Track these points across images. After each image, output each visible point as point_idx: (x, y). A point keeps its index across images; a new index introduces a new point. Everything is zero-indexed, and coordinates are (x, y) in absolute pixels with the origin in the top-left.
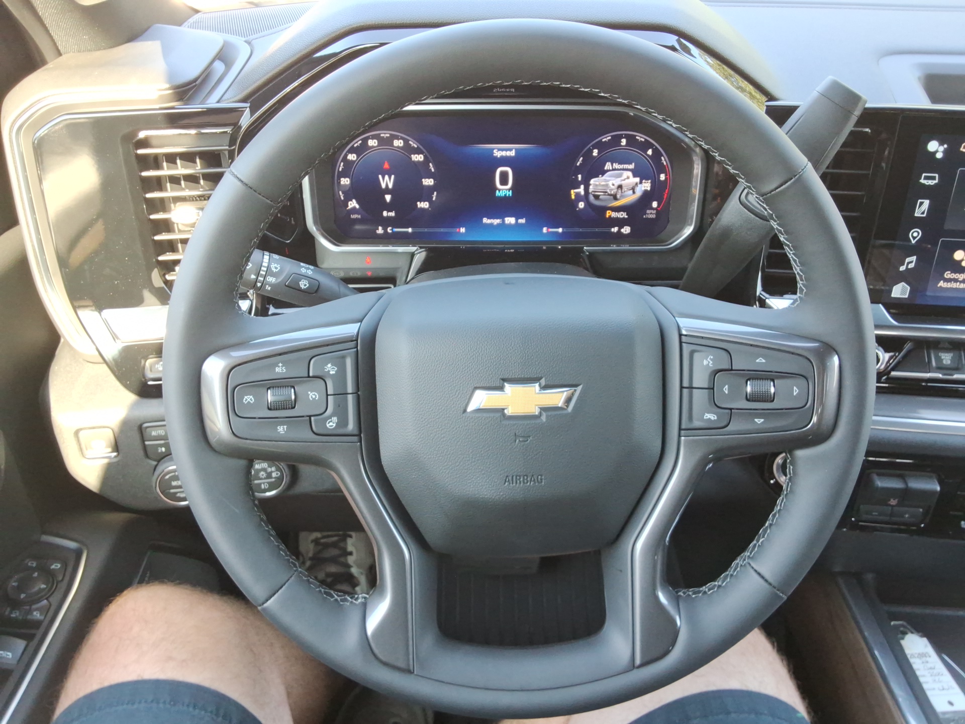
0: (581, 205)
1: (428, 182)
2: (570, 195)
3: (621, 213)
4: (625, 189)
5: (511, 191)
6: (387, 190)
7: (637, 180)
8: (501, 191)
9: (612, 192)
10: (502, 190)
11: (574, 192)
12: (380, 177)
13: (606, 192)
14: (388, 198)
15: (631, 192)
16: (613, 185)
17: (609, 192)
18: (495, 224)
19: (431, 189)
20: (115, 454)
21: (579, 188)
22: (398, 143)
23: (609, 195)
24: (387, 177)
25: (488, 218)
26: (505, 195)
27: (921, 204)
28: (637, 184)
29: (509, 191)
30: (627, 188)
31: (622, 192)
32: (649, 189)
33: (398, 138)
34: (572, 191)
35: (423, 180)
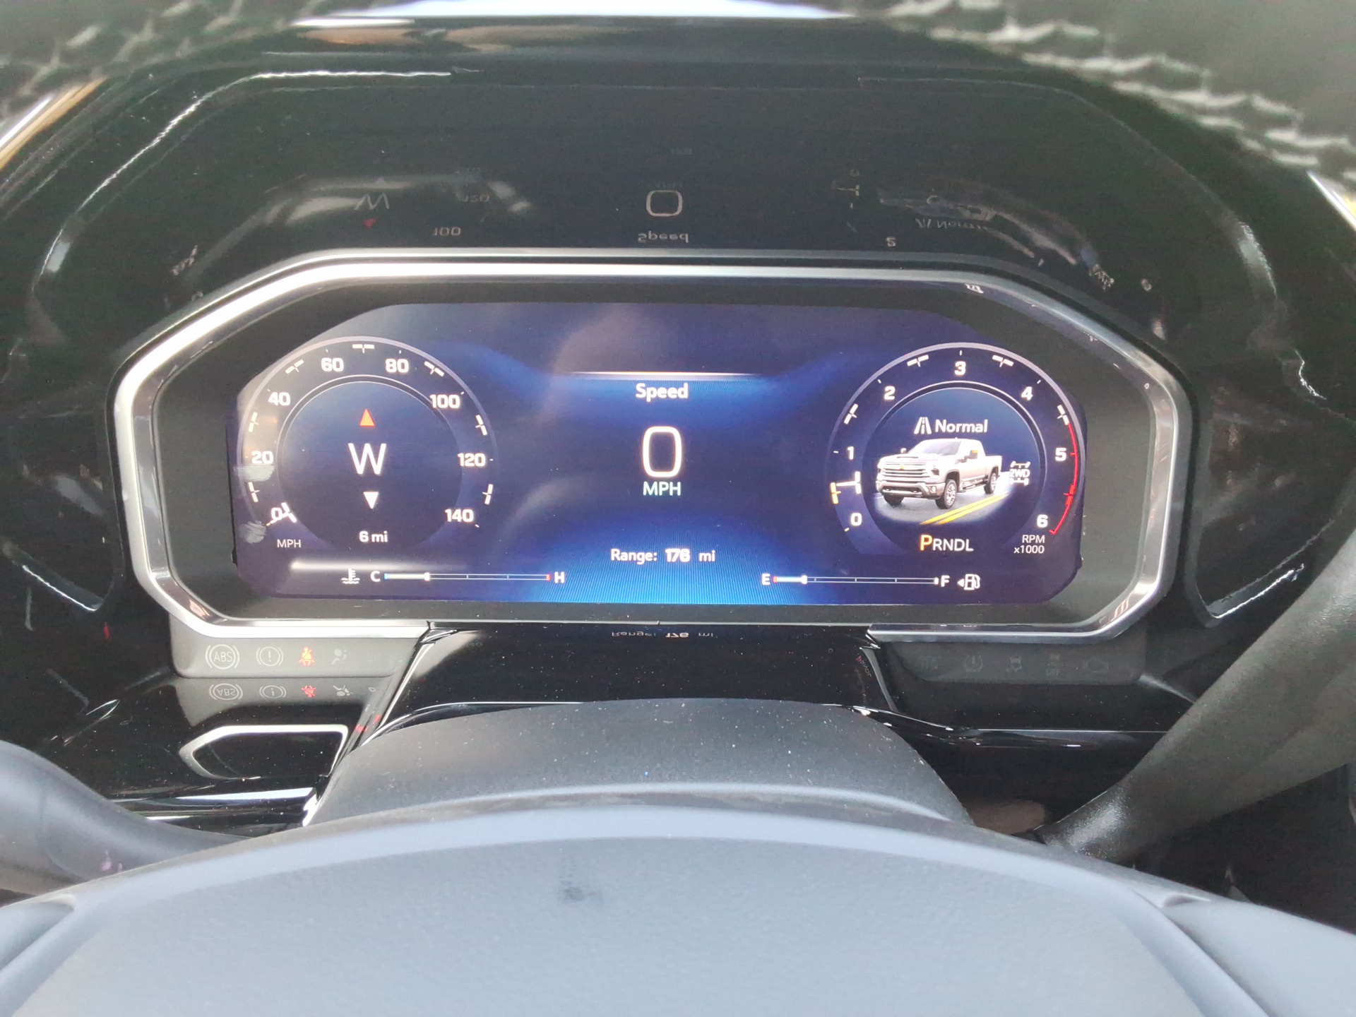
0: (856, 519)
1: (472, 460)
2: (828, 495)
3: (958, 540)
4: (964, 482)
5: (679, 484)
6: (369, 480)
7: (997, 460)
8: (655, 484)
9: (934, 491)
10: (659, 480)
11: (838, 489)
12: (351, 446)
13: (918, 489)
14: (372, 498)
15: (981, 490)
16: (936, 472)
17: (927, 490)
18: (641, 563)
19: (480, 478)
21: (849, 477)
22: (396, 366)
24: (368, 448)
25: (624, 548)
26: (666, 493)
28: (995, 470)
29: (675, 485)
30: (972, 481)
31: (958, 490)
32: (1026, 482)
33: (395, 353)
34: (833, 486)
35: (461, 455)
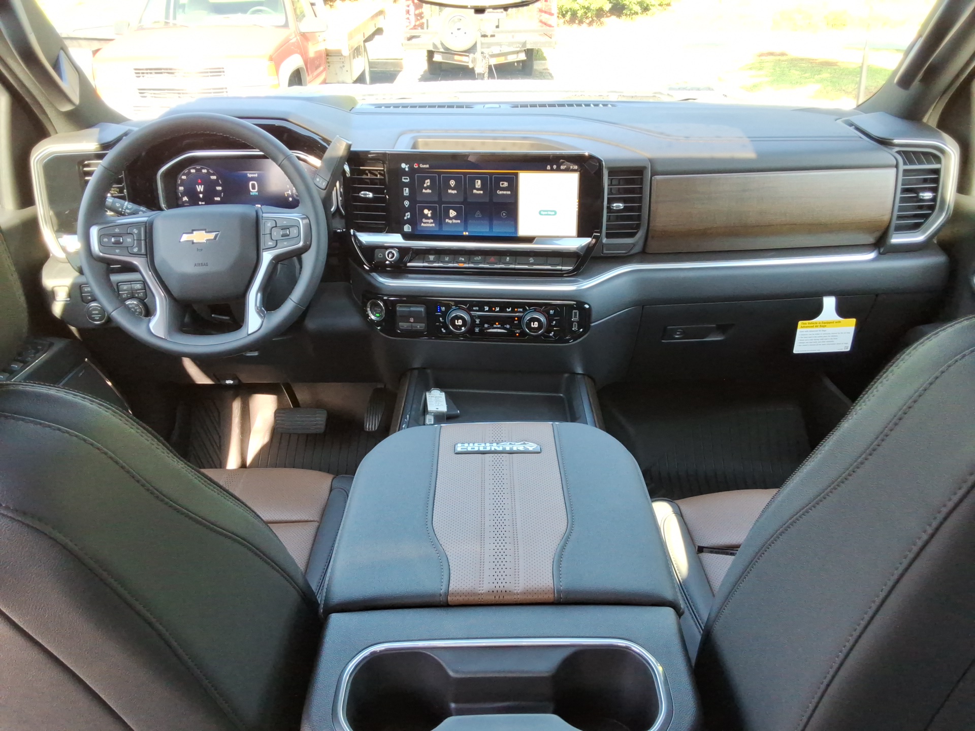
1: (219, 188)
5: (257, 192)
6: (201, 192)
8: (253, 193)
12: (197, 186)
14: (201, 196)
19: (220, 192)
20: (69, 299)
21: (288, 191)
22: (204, 171)
24: (200, 186)
26: (255, 194)
27: (405, 190)
33: (204, 169)
35: (217, 187)
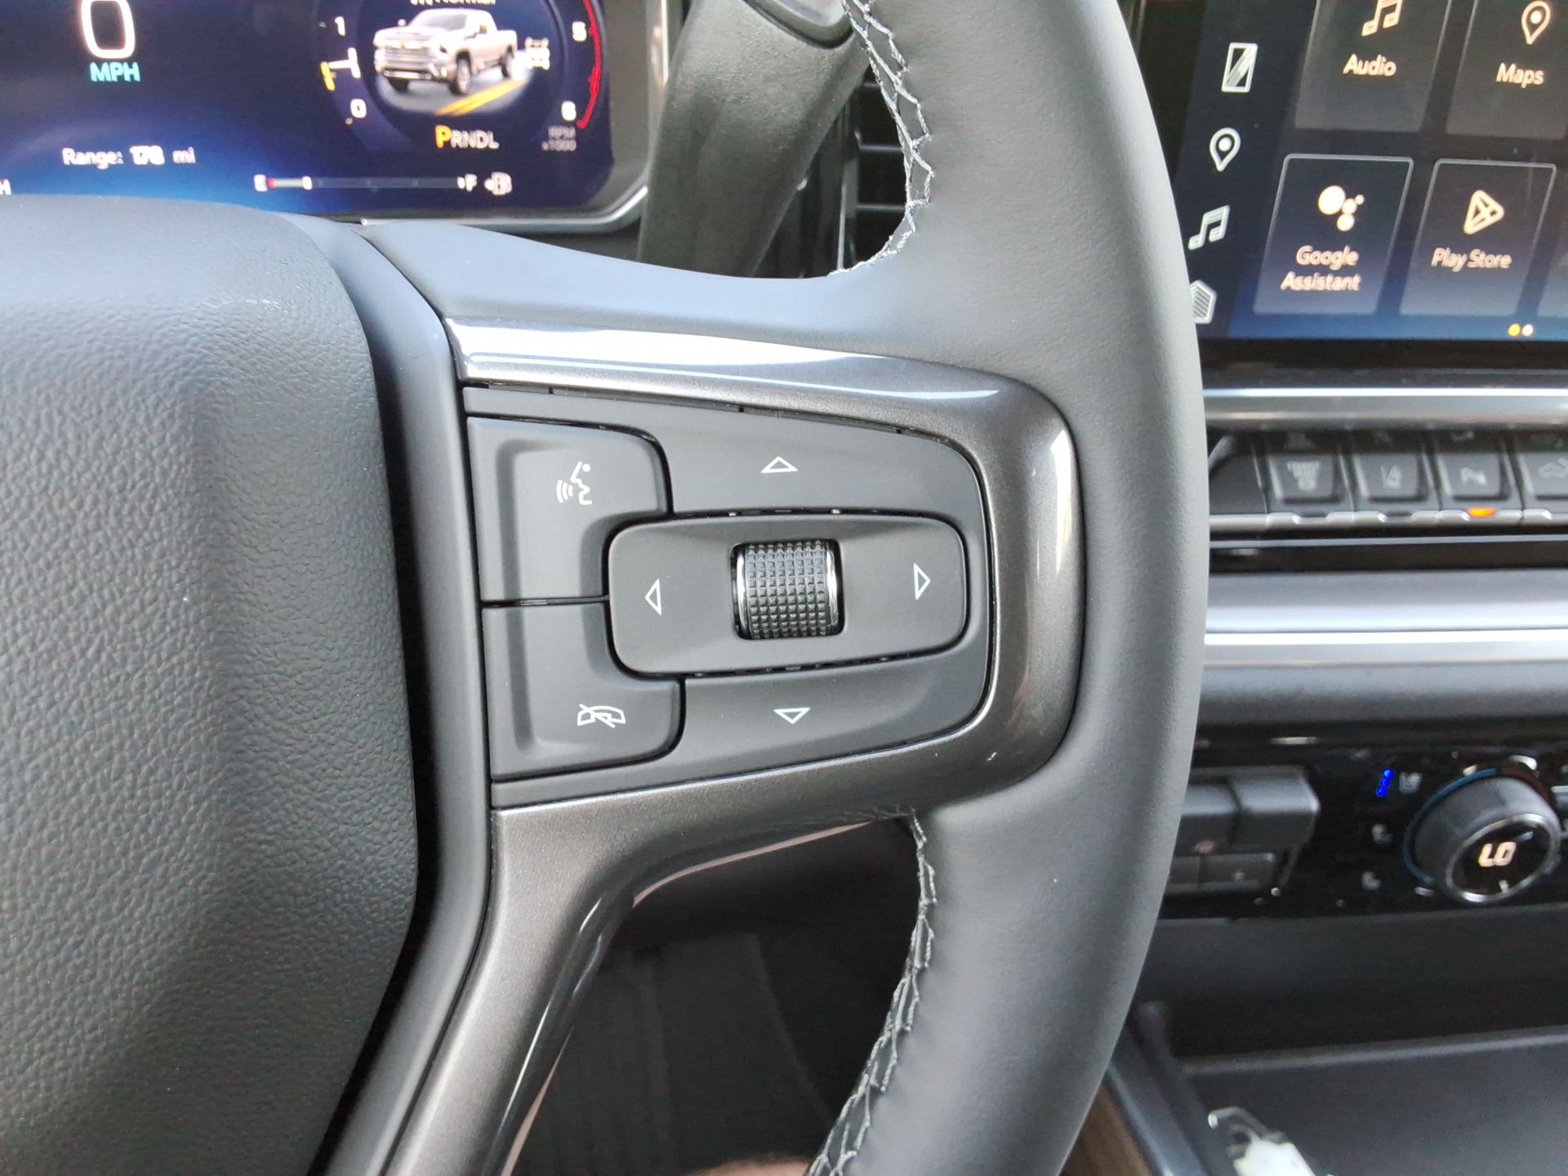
0: (358, 108)
2: (321, 79)
3: (480, 134)
4: (478, 63)
5: (135, 65)
7: (510, 37)
8: (105, 65)
9: (444, 74)
10: (109, 61)
11: (332, 70)
13: (425, 72)
15: (497, 73)
16: (443, 50)
17: (436, 74)
18: (103, 166)
23: (434, 79)
25: (80, 148)
26: (121, 78)
27: (1238, 54)
28: (510, 50)
29: (130, 66)
30: (486, 63)
31: (471, 74)
32: (546, 65)
34: (326, 68)
